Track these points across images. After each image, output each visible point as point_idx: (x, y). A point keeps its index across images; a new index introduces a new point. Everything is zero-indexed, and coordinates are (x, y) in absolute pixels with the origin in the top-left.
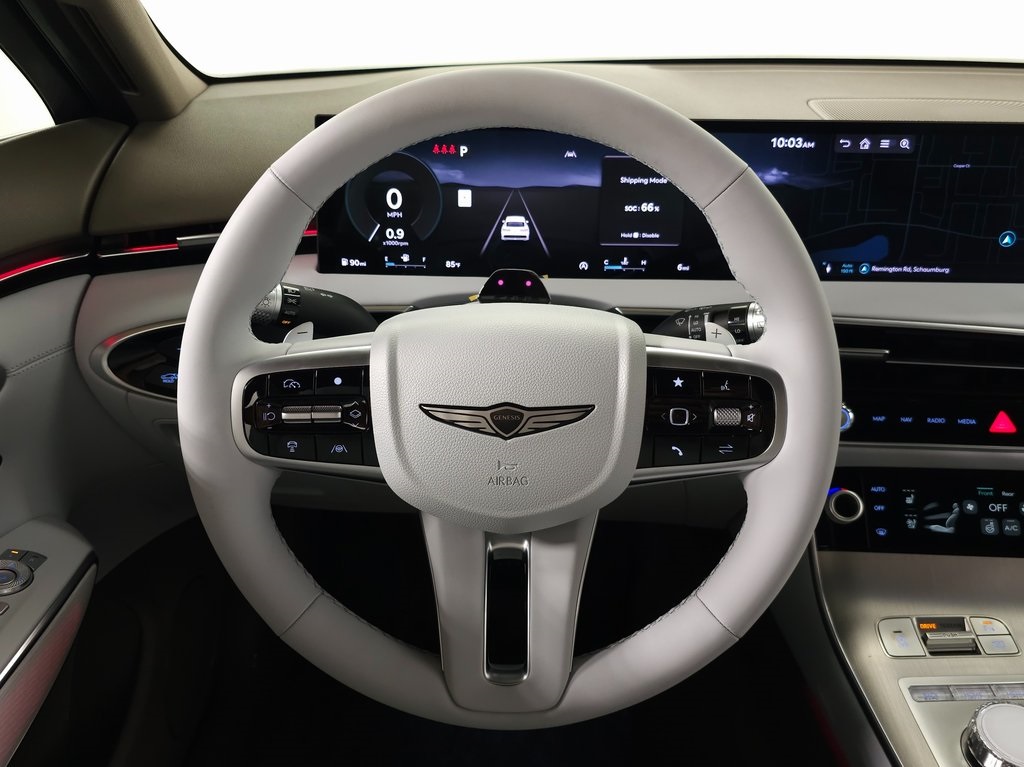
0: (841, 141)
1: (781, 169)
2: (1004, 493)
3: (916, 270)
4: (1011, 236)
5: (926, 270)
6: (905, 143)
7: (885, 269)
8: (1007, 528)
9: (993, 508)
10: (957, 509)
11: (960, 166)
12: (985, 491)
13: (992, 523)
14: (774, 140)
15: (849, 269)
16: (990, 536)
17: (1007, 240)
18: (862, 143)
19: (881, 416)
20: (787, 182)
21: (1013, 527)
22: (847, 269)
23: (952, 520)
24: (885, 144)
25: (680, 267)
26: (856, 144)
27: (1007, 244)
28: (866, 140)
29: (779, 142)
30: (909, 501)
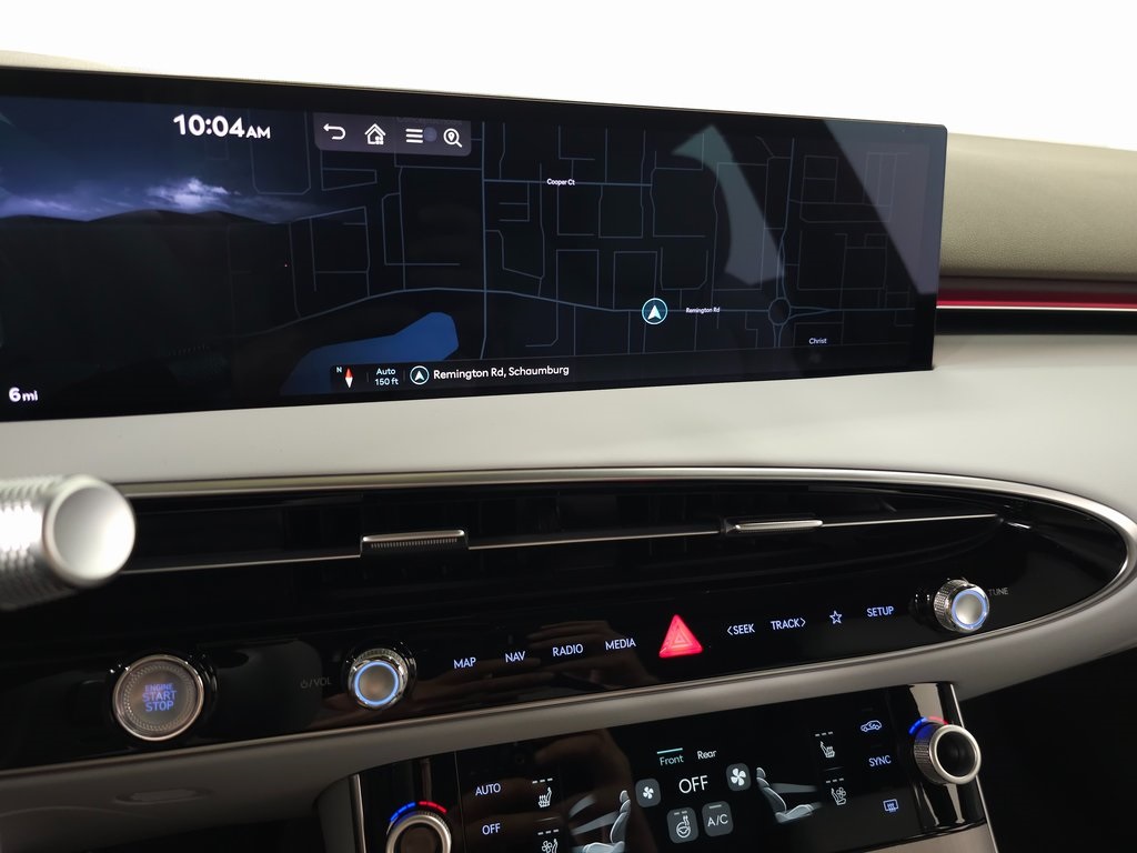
0: (327, 128)
1: (208, 180)
2: (700, 755)
3: (513, 372)
4: (660, 307)
5: (529, 372)
6: (452, 136)
7: (457, 374)
8: (711, 822)
9: (685, 786)
10: (627, 803)
11: (559, 183)
12: (670, 756)
13: (685, 818)
14: (180, 119)
15: (390, 377)
16: (686, 845)
17: (655, 313)
18: (369, 133)
19: (467, 656)
20: (227, 208)
21: (720, 818)
22: (385, 378)
23: (619, 825)
24: (414, 136)
25: (14, 394)
26: (357, 133)
27: (655, 319)
28: (376, 128)
29: (192, 125)
30: (544, 802)
